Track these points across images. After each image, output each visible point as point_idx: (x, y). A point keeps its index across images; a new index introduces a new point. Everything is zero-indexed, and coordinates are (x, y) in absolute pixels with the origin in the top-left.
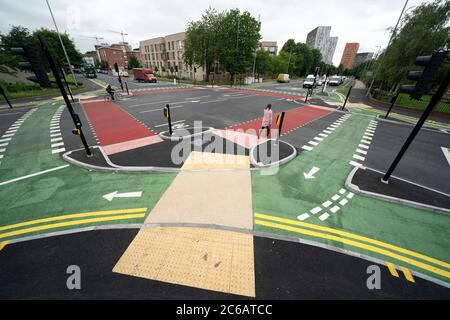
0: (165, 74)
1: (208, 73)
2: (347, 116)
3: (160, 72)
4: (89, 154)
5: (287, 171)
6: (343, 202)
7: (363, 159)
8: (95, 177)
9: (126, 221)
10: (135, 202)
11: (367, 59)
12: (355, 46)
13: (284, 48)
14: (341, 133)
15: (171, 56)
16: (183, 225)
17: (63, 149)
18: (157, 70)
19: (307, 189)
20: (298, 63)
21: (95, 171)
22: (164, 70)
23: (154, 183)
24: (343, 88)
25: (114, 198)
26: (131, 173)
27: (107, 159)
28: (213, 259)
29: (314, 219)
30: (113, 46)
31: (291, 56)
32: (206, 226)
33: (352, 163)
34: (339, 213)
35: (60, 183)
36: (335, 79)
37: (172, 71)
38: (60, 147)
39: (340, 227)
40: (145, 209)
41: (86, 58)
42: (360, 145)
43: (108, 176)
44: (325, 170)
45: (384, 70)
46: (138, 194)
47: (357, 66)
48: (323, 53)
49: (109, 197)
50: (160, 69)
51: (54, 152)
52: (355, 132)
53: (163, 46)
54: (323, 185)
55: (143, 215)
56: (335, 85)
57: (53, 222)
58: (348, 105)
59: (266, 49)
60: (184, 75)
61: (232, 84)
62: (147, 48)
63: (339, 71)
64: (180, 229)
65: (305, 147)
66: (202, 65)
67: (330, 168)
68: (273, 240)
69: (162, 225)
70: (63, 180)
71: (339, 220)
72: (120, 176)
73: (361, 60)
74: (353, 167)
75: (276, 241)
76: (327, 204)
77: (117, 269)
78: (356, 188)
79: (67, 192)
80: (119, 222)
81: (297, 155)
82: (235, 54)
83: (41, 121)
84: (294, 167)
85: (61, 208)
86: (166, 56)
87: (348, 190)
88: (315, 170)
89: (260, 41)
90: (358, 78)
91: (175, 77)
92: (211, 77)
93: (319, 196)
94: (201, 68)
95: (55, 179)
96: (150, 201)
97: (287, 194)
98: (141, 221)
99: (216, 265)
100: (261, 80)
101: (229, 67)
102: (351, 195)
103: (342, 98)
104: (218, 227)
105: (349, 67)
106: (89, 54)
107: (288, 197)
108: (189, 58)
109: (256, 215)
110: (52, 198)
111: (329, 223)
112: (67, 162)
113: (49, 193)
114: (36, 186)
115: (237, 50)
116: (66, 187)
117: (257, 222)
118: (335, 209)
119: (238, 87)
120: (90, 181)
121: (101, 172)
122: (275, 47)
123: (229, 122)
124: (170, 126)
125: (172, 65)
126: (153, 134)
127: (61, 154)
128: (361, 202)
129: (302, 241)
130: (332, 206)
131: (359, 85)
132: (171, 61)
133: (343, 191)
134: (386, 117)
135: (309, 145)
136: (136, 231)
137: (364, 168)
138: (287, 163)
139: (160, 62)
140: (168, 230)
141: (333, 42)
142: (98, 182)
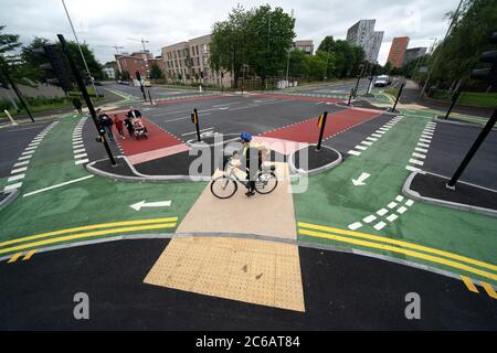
0: (189, 82)
1: (236, 78)
2: (399, 118)
3: (184, 80)
4: (114, 165)
5: (332, 177)
6: (402, 210)
7: (421, 163)
8: (120, 187)
9: (155, 231)
10: (165, 212)
11: (420, 55)
12: (404, 40)
13: (321, 47)
14: (392, 136)
15: (195, 62)
16: (218, 235)
17: (87, 160)
18: (180, 78)
19: (357, 197)
20: (337, 63)
21: (120, 181)
22: (188, 78)
23: (184, 192)
24: (392, 88)
25: (142, 208)
26: (159, 182)
27: (132, 168)
28: (254, 270)
29: (368, 228)
30: (133, 54)
31: (329, 55)
32: (243, 236)
33: (408, 168)
34: (398, 221)
35: (85, 193)
36: (382, 79)
37: (197, 78)
38: (83, 158)
39: (400, 236)
40: (176, 219)
41: (106, 69)
42: (417, 149)
43: (135, 186)
44: (377, 176)
45: (442, 63)
46: (168, 203)
47: (407, 63)
48: (367, 50)
49: (137, 206)
50: (184, 77)
51: (77, 163)
52: (409, 136)
53: (186, 51)
54: (375, 191)
55: (173, 225)
56: (382, 86)
58: (399, 106)
59: (301, 49)
60: (210, 82)
61: (263, 89)
62: (169, 54)
63: (387, 70)
64: (215, 239)
65: (351, 152)
66: (229, 69)
67: (383, 174)
68: (321, 250)
69: (195, 235)
70: (88, 190)
71: (398, 229)
72: (147, 185)
73: (411, 57)
74: (410, 172)
75: (324, 251)
76: (382, 212)
77: (148, 280)
78: (416, 194)
79: (92, 203)
80: (148, 231)
81: (343, 160)
82: (266, 56)
83: (63, 133)
84: (340, 173)
85: (87, 218)
86: (190, 62)
87: (407, 197)
88: (365, 176)
89: (294, 40)
90: (409, 77)
91: (200, 84)
92: (239, 82)
93: (372, 204)
94: (228, 73)
95: (79, 189)
96: (180, 210)
97: (334, 201)
98: (172, 230)
99: (258, 277)
100: (296, 83)
101: (259, 70)
102: (410, 203)
103: (392, 99)
104: (257, 237)
105: (397, 65)
106: (109, 65)
107: (336, 205)
108: (215, 62)
109: (300, 224)
110: (77, 209)
111: (386, 232)
112: (91, 173)
113: (74, 203)
114: (61, 197)
115: (268, 51)
116: (92, 197)
117: (301, 231)
118: (392, 218)
119: (271, 92)
120: (116, 191)
121: (127, 181)
122: (311, 46)
124: (199, 134)
125: (197, 71)
126: (180, 143)
127: (85, 164)
128: (423, 210)
129: (355, 251)
130: (388, 214)
131: (411, 84)
132: (196, 67)
133: (400, 198)
134: (446, 118)
135: (357, 150)
136: (169, 240)
137: (424, 173)
138: (332, 169)
139: (183, 69)
140: (201, 239)
141: (378, 37)
142: (124, 192)
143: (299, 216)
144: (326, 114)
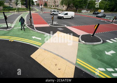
0: (54, 8)
1: (68, 8)
4: (31, 26)
8: (31, 32)
9: (36, 45)
10: (39, 41)
16: (51, 52)
17: (26, 24)
21: (31, 30)
26: (40, 33)
27: (35, 28)
28: (59, 66)
32: (58, 55)
37: (56, 7)
40: (41, 44)
43: (34, 32)
46: (40, 39)
49: (33, 37)
50: (52, 6)
57: (21, 39)
60: (59, 8)
62: (50, 0)
65: (108, 41)
68: (84, 72)
69: (45, 49)
72: (37, 33)
75: (85, 72)
80: (34, 44)
81: (103, 43)
85: (23, 37)
88: (113, 52)
91: (56, 9)
92: (68, 9)
97: (94, 56)
98: (40, 46)
99: (59, 69)
100: (89, 11)
104: (62, 57)
106: (36, 2)
107: (95, 58)
109: (78, 59)
112: (26, 26)
117: (78, 62)
119: (78, 13)
121: (33, 31)
123: (72, 24)
124: (53, 22)
125: (56, 5)
126: (47, 24)
135: (111, 41)
136: (38, 48)
140: (46, 52)
142: (32, 33)
143: (78, 57)
144: (99, 24)
